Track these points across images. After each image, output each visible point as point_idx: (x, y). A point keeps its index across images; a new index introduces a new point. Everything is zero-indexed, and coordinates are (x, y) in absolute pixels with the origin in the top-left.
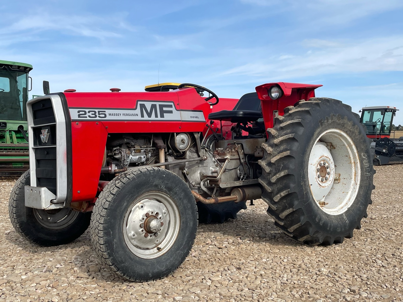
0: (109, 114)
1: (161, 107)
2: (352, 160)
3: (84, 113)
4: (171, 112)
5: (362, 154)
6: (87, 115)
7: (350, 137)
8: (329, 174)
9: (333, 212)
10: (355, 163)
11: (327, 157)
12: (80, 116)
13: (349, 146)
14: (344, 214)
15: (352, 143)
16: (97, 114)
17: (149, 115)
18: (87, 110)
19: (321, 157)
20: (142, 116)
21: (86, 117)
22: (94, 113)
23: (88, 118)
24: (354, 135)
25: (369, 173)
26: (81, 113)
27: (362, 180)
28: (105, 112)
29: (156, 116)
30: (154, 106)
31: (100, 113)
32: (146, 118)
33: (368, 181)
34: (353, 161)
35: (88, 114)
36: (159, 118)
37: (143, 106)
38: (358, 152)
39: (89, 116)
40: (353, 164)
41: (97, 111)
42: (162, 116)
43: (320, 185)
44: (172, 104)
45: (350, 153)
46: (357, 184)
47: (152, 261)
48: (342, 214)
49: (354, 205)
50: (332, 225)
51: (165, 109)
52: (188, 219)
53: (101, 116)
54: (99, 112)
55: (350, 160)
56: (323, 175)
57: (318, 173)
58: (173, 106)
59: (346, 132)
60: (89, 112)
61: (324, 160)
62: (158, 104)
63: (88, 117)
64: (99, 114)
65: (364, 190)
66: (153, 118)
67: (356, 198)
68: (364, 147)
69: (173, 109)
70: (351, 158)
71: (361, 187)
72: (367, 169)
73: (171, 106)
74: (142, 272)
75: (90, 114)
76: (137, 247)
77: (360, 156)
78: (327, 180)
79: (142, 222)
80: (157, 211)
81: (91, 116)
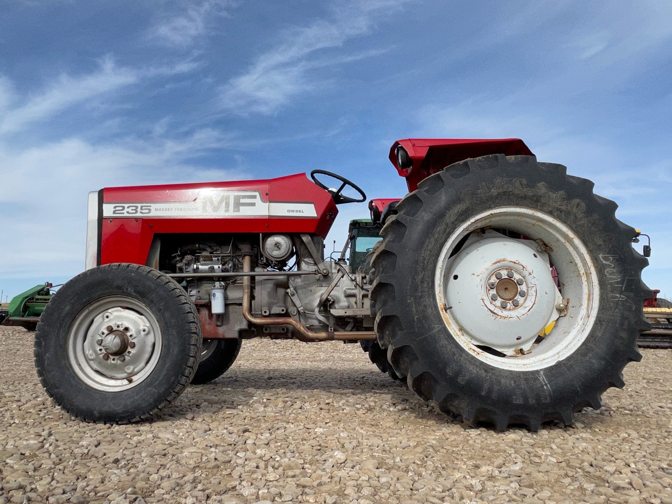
0: (156, 209)
1: (237, 198)
2: (580, 269)
3: (121, 208)
4: (253, 204)
5: (600, 256)
6: (125, 211)
7: (564, 222)
8: (523, 294)
9: (511, 365)
10: (588, 274)
11: (515, 263)
12: (116, 212)
13: (568, 242)
14: (542, 373)
15: (571, 234)
16: (139, 210)
18: (126, 205)
19: (499, 262)
20: (204, 210)
21: (123, 213)
22: (135, 208)
23: (126, 215)
24: (572, 217)
25: (621, 293)
26: (117, 208)
27: (602, 309)
28: (150, 206)
29: (227, 211)
30: (225, 198)
32: (210, 213)
33: (617, 310)
34: (582, 271)
35: (126, 210)
36: (231, 213)
37: (207, 198)
38: (590, 252)
39: (128, 212)
40: (583, 278)
41: (139, 205)
42: (236, 209)
43: (492, 312)
45: (573, 255)
46: (589, 317)
47: (106, 395)
48: (537, 372)
49: (574, 358)
50: (496, 388)
53: (143, 211)
54: (142, 207)
55: (577, 268)
56: (508, 295)
57: (494, 292)
58: (258, 197)
59: (550, 213)
60: (128, 207)
61: (509, 269)
62: (232, 195)
63: (125, 213)
64: (141, 209)
65: (606, 328)
66: (222, 213)
67: (584, 344)
68: (604, 241)
69: (258, 201)
70: (579, 265)
71: (600, 321)
72: (616, 285)
73: (255, 197)
74: (84, 407)
75: (130, 210)
76: (97, 372)
77: (595, 260)
78: (516, 305)
79: (101, 337)
80: (126, 324)
81: (131, 211)
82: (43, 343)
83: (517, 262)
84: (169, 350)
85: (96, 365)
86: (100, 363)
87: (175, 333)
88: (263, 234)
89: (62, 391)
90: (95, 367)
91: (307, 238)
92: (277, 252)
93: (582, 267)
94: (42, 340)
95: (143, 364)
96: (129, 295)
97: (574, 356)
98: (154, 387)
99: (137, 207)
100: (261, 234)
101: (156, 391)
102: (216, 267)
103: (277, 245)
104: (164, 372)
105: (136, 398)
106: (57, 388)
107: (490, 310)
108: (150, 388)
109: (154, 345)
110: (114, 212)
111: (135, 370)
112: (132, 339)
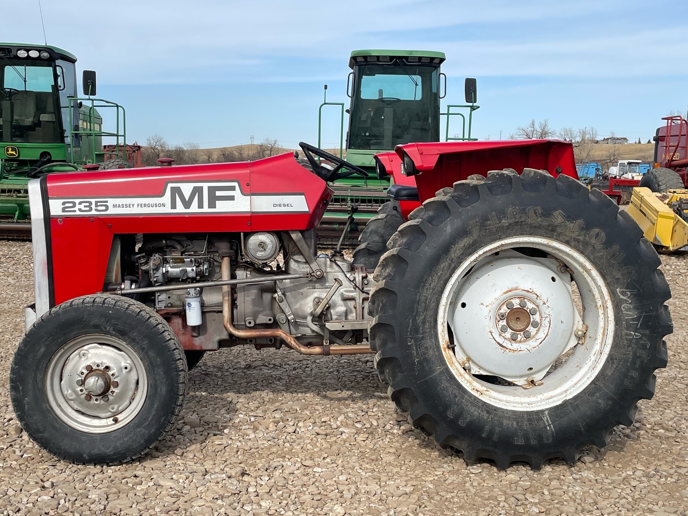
0: (114, 205)
1: (212, 190)
2: (598, 301)
3: (71, 205)
4: (232, 198)
5: (618, 290)
6: (76, 209)
7: (582, 253)
8: (536, 325)
9: (514, 405)
10: (605, 308)
11: (528, 291)
12: (66, 210)
13: (586, 271)
14: (546, 412)
15: (588, 265)
16: (93, 206)
17: (187, 204)
18: (77, 201)
19: (510, 291)
20: (174, 206)
21: (75, 211)
22: (88, 204)
23: (78, 213)
24: (590, 248)
25: (635, 331)
26: (67, 205)
27: (615, 346)
28: (107, 202)
29: (201, 205)
30: (198, 191)
31: (99, 204)
32: (180, 209)
33: (630, 348)
34: (599, 303)
35: (78, 207)
36: (206, 209)
37: (176, 191)
38: (608, 285)
39: (80, 210)
40: (600, 310)
41: (93, 201)
42: (212, 205)
43: (501, 345)
44: (236, 184)
45: (591, 285)
46: (601, 353)
47: (93, 437)
48: (542, 411)
49: (582, 397)
50: (497, 429)
51: (218, 193)
52: (158, 382)
53: (99, 208)
54: (96, 202)
55: (595, 299)
56: (519, 326)
57: (504, 323)
58: (237, 188)
59: (567, 243)
60: (80, 203)
61: (522, 298)
62: (205, 186)
63: (77, 211)
64: (96, 206)
65: (617, 367)
66: (194, 209)
67: (593, 382)
68: (623, 275)
69: (237, 193)
70: (596, 297)
71: (612, 359)
72: (631, 322)
73: (233, 188)
74: (72, 451)
75: (82, 207)
76: (77, 411)
77: (612, 293)
78: (528, 337)
79: (81, 377)
80: (108, 363)
81: (83, 209)
82: (21, 388)
83: (531, 291)
84: (156, 390)
85: (77, 405)
86: (81, 403)
87: (162, 373)
88: (244, 233)
89: (46, 435)
90: (76, 407)
91: (297, 236)
92: (262, 253)
93: (600, 299)
94: (19, 384)
95: (127, 402)
96: (107, 333)
97: (581, 395)
98: (144, 428)
99: (91, 203)
100: (242, 234)
101: (147, 432)
102: (189, 269)
103: (262, 245)
104: (153, 413)
105: (126, 439)
106: (41, 432)
107: (498, 343)
108: (139, 429)
109: (137, 382)
110: (63, 210)
111: (120, 408)
112: (115, 378)
